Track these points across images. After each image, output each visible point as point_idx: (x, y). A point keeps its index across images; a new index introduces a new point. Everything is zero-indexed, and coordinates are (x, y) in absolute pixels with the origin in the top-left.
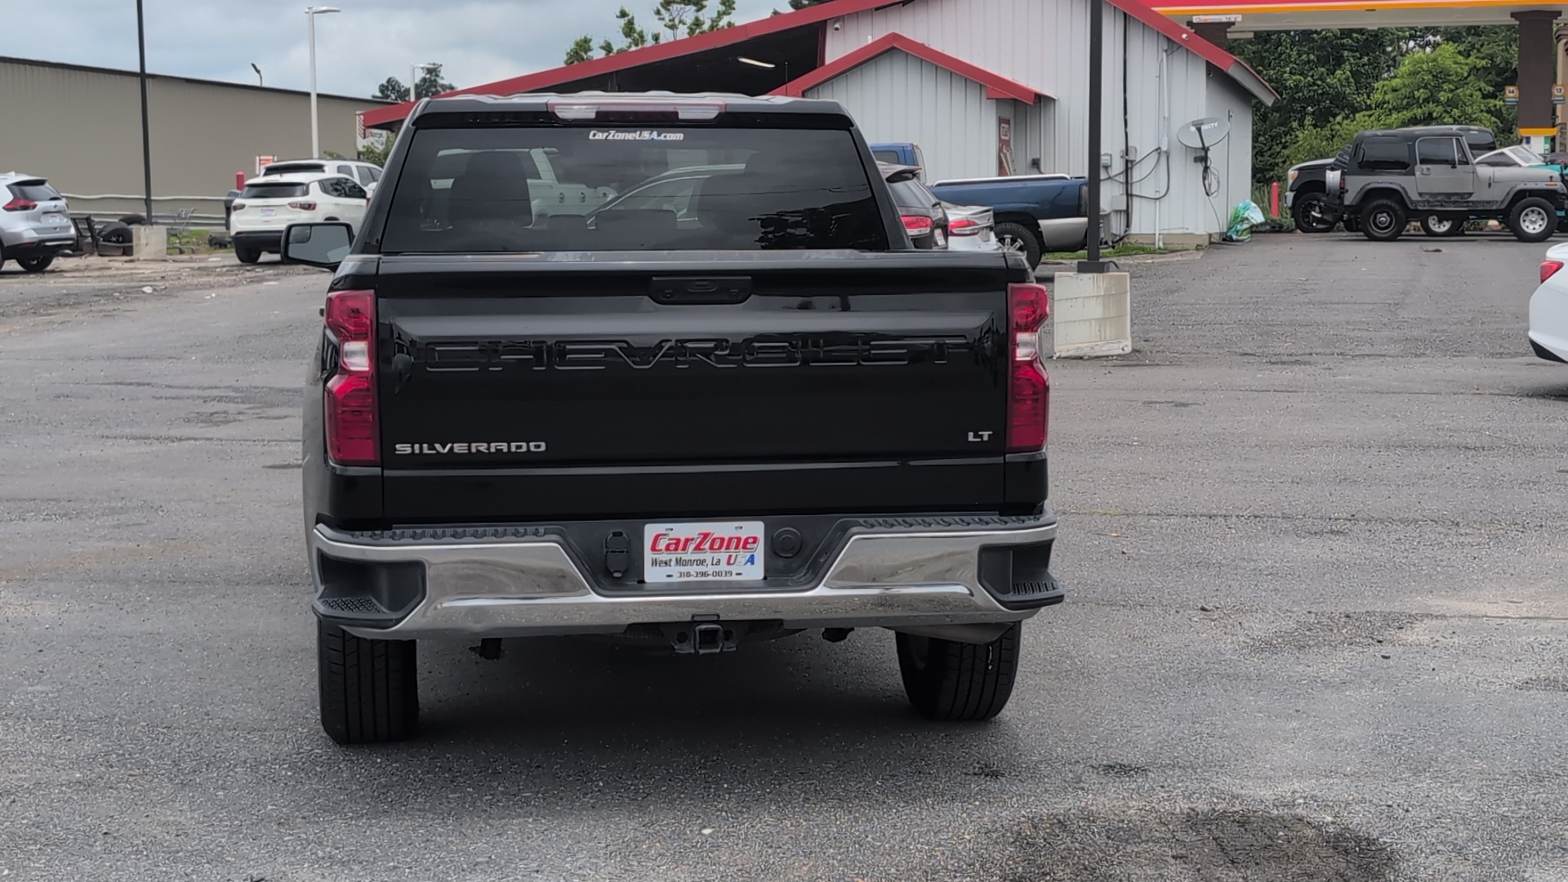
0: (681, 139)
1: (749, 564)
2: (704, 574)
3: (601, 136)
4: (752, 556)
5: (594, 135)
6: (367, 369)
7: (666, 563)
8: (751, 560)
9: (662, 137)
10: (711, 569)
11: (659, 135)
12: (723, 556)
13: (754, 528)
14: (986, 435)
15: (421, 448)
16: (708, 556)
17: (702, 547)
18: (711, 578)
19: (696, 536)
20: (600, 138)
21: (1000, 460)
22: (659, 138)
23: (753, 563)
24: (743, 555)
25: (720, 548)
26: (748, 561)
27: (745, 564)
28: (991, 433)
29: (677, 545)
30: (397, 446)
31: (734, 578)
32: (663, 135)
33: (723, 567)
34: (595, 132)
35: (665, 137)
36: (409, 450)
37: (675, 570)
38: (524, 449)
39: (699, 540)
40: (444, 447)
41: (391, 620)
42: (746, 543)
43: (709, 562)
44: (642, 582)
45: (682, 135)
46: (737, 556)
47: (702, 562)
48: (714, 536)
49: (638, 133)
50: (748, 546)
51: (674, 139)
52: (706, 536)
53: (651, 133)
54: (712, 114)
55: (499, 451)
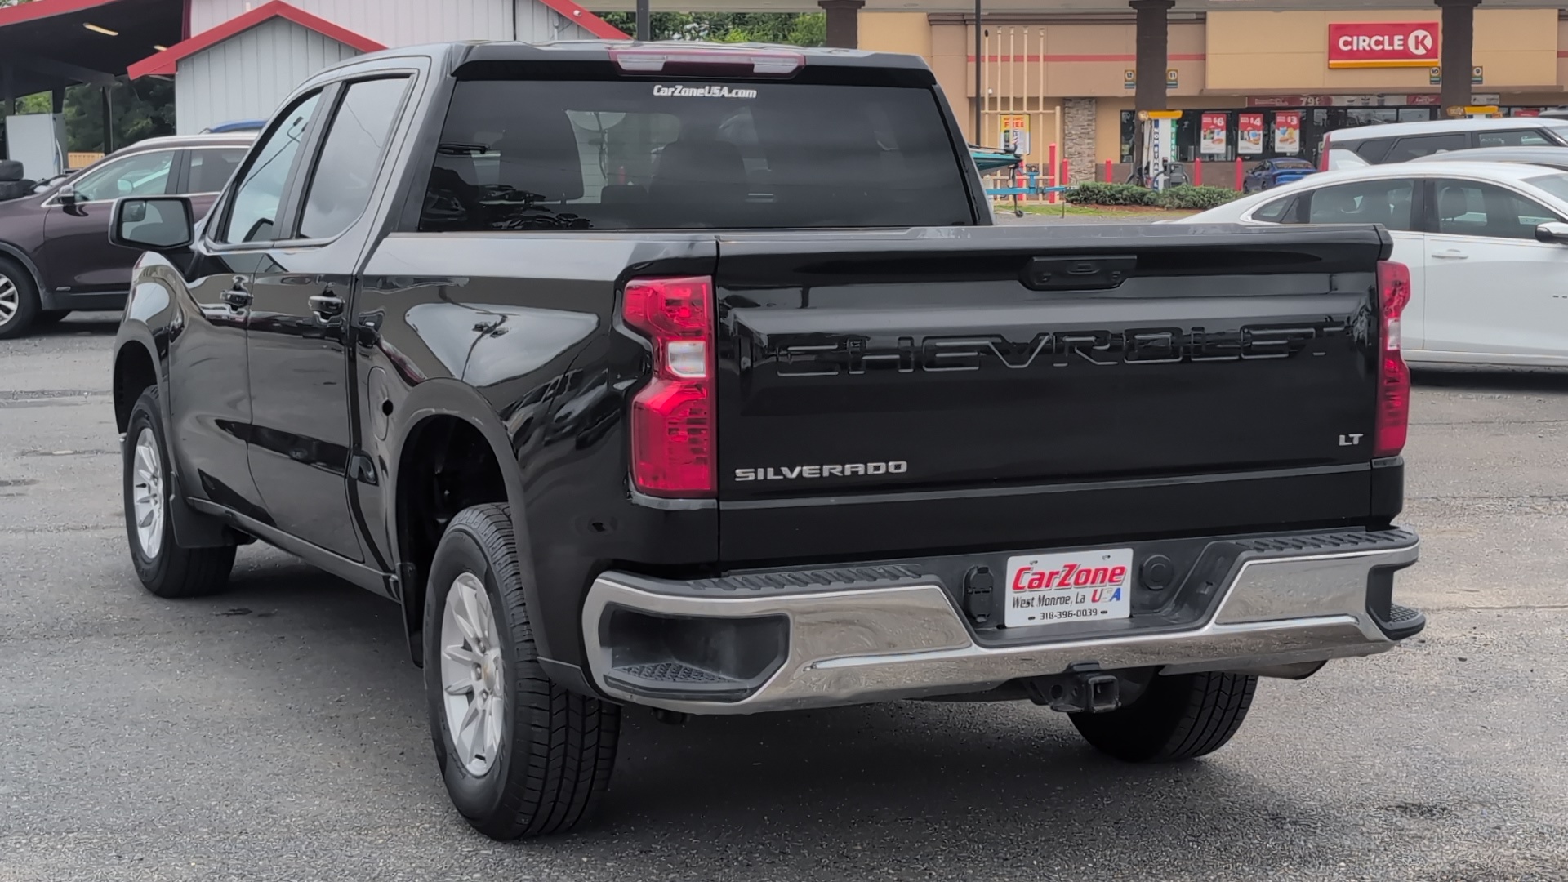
0: (754, 96)
1: (1115, 599)
2: (1068, 614)
3: (666, 92)
4: (1118, 591)
5: (659, 90)
6: (703, 376)
7: (1028, 603)
8: (1117, 595)
9: (733, 94)
10: (1074, 608)
11: (730, 92)
12: (1088, 591)
13: (1122, 557)
14: (1356, 437)
15: (766, 473)
16: (1072, 592)
17: (1066, 582)
18: (1074, 619)
19: (1061, 569)
20: (666, 94)
21: (1365, 467)
22: (730, 95)
23: (1118, 599)
24: (1109, 589)
25: (1085, 582)
26: (1114, 596)
27: (1111, 600)
28: (1361, 435)
29: (1041, 580)
30: (738, 472)
31: (1100, 617)
32: (734, 91)
33: (1088, 605)
34: (660, 86)
35: (737, 93)
36: (751, 477)
37: (1037, 610)
38: (882, 471)
39: (1063, 574)
40: (792, 471)
41: (746, 690)
42: (1113, 575)
43: (1073, 599)
44: (1002, 626)
45: (755, 92)
46: (1102, 590)
47: (1066, 600)
48: (1081, 568)
49: (707, 88)
50: (1115, 578)
51: (747, 96)
52: (1072, 567)
53: (721, 90)
54: (789, 67)
55: (855, 474)
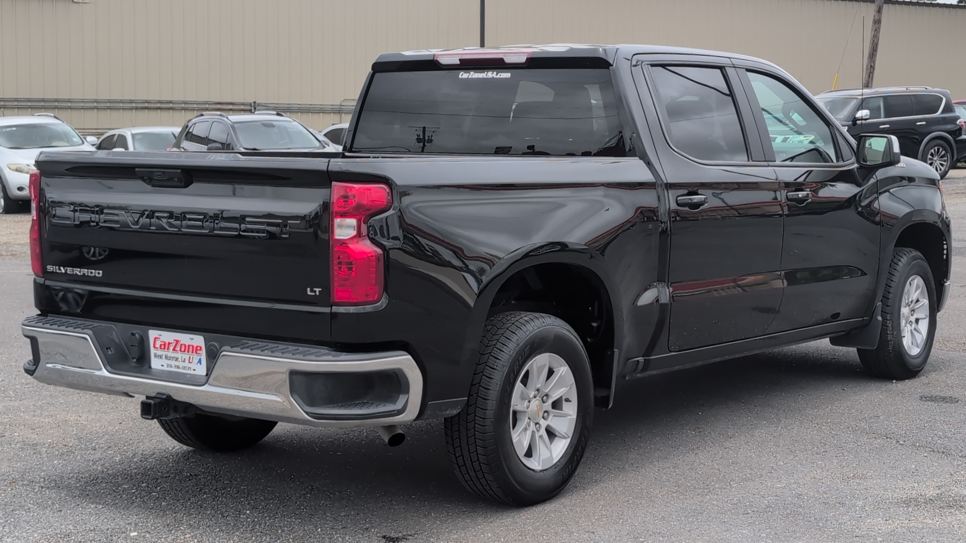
0: (509, 77)
1: (199, 364)
2: (178, 367)
4: (200, 359)
5: (462, 75)
7: (161, 357)
8: (200, 362)
9: (498, 76)
10: (181, 364)
11: (497, 75)
12: (186, 356)
13: (200, 341)
14: (317, 290)
15: (56, 269)
16: (179, 355)
17: (176, 349)
18: (181, 371)
19: (173, 342)
20: (465, 77)
21: (326, 310)
23: (201, 364)
24: (196, 358)
25: (184, 351)
26: (198, 362)
27: (197, 364)
28: (320, 289)
29: (165, 346)
30: (48, 266)
31: (192, 372)
32: (499, 74)
33: (187, 364)
34: (463, 73)
35: (500, 75)
36: (52, 269)
37: (165, 362)
38: (93, 274)
39: (174, 344)
40: (64, 269)
42: (197, 349)
43: (180, 359)
44: (150, 367)
45: (510, 74)
46: (193, 357)
47: (177, 359)
48: (181, 343)
49: (486, 73)
50: (198, 352)
51: (505, 77)
52: (177, 341)
53: (493, 74)
54: (522, 59)
55: (84, 274)
